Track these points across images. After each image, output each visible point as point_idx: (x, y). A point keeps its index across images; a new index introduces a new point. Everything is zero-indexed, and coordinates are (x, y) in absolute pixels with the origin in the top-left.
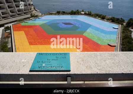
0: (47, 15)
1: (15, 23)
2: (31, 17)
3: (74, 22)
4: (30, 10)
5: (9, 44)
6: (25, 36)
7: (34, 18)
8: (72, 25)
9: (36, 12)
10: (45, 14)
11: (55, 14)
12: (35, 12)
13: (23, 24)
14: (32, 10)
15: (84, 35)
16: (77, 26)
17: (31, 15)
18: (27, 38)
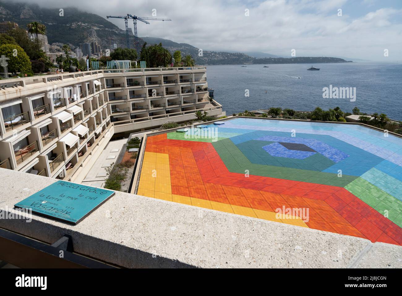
0: (240, 116)
1: (155, 131)
2: (196, 120)
3: (320, 144)
4: (197, 103)
5: (126, 183)
6: (168, 167)
7: (202, 122)
8: (309, 154)
9: (212, 106)
10: (234, 115)
11: (264, 117)
12: (209, 108)
13: (172, 135)
14: (203, 101)
15: (346, 188)
16: (327, 156)
17: (198, 114)
18: (171, 174)
